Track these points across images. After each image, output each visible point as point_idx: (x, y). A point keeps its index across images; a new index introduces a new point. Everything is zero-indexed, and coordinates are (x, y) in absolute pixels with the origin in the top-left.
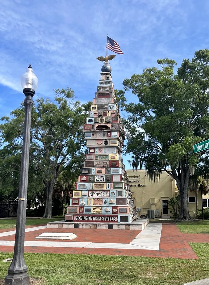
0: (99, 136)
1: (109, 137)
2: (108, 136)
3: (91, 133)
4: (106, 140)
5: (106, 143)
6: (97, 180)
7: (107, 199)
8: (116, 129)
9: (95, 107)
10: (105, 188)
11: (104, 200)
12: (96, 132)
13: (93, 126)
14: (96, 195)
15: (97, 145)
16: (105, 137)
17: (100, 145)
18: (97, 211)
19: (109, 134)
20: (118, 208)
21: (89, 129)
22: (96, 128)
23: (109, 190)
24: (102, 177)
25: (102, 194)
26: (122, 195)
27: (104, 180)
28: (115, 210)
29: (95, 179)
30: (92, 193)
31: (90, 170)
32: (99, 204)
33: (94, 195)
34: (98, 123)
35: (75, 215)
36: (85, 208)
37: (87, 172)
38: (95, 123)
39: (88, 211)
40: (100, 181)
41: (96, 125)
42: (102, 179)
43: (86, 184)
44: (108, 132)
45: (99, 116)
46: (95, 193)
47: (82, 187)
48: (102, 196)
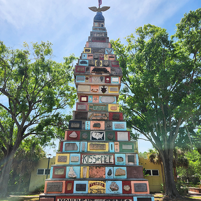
0: (96, 80)
1: (108, 83)
2: (106, 81)
3: (85, 77)
4: (104, 87)
5: (104, 90)
6: (93, 138)
7: (111, 168)
8: (116, 73)
9: (90, 50)
10: (107, 150)
11: (107, 169)
12: (90, 76)
14: (94, 161)
15: (91, 92)
16: (103, 83)
17: (95, 92)
18: (97, 188)
19: (108, 79)
20: (133, 183)
21: (83, 72)
22: (91, 71)
23: (113, 154)
24: (101, 133)
25: (103, 159)
26: (134, 162)
27: (103, 137)
28: (127, 188)
29: (91, 137)
30: (86, 158)
31: (82, 124)
32: (99, 177)
33: (90, 161)
34: (94, 66)
35: (59, 197)
36: (76, 182)
37: (78, 126)
38: (90, 65)
39: (81, 187)
40: (98, 139)
41: (92, 68)
42: (101, 136)
43: (78, 143)
45: (95, 59)
46: (92, 157)
47: (70, 148)
48: (103, 163)
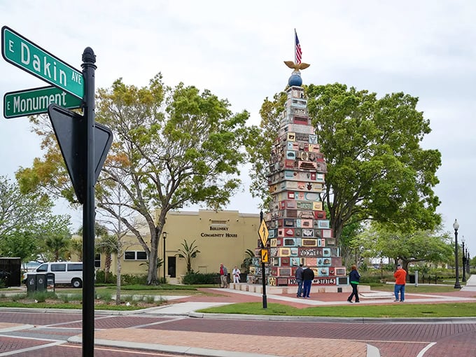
0: (303, 177)
1: (314, 179)
2: (312, 178)
3: (293, 173)
4: (310, 184)
5: (309, 187)
7: (321, 259)
8: (322, 170)
9: (294, 136)
10: (316, 245)
11: (318, 259)
12: (298, 172)
13: (296, 164)
14: (308, 254)
15: (298, 188)
16: (309, 180)
17: (301, 189)
19: (313, 175)
20: (335, 269)
21: (292, 167)
22: (299, 166)
23: (321, 248)
24: (310, 230)
25: (314, 252)
27: (312, 235)
29: (303, 234)
31: (294, 222)
32: (313, 265)
33: (305, 253)
34: (301, 159)
35: (290, 278)
37: (291, 224)
38: (298, 159)
40: (309, 236)
41: (300, 163)
42: (310, 233)
43: (294, 239)
44: (312, 173)
45: (301, 150)
46: (306, 251)
48: (315, 255)
